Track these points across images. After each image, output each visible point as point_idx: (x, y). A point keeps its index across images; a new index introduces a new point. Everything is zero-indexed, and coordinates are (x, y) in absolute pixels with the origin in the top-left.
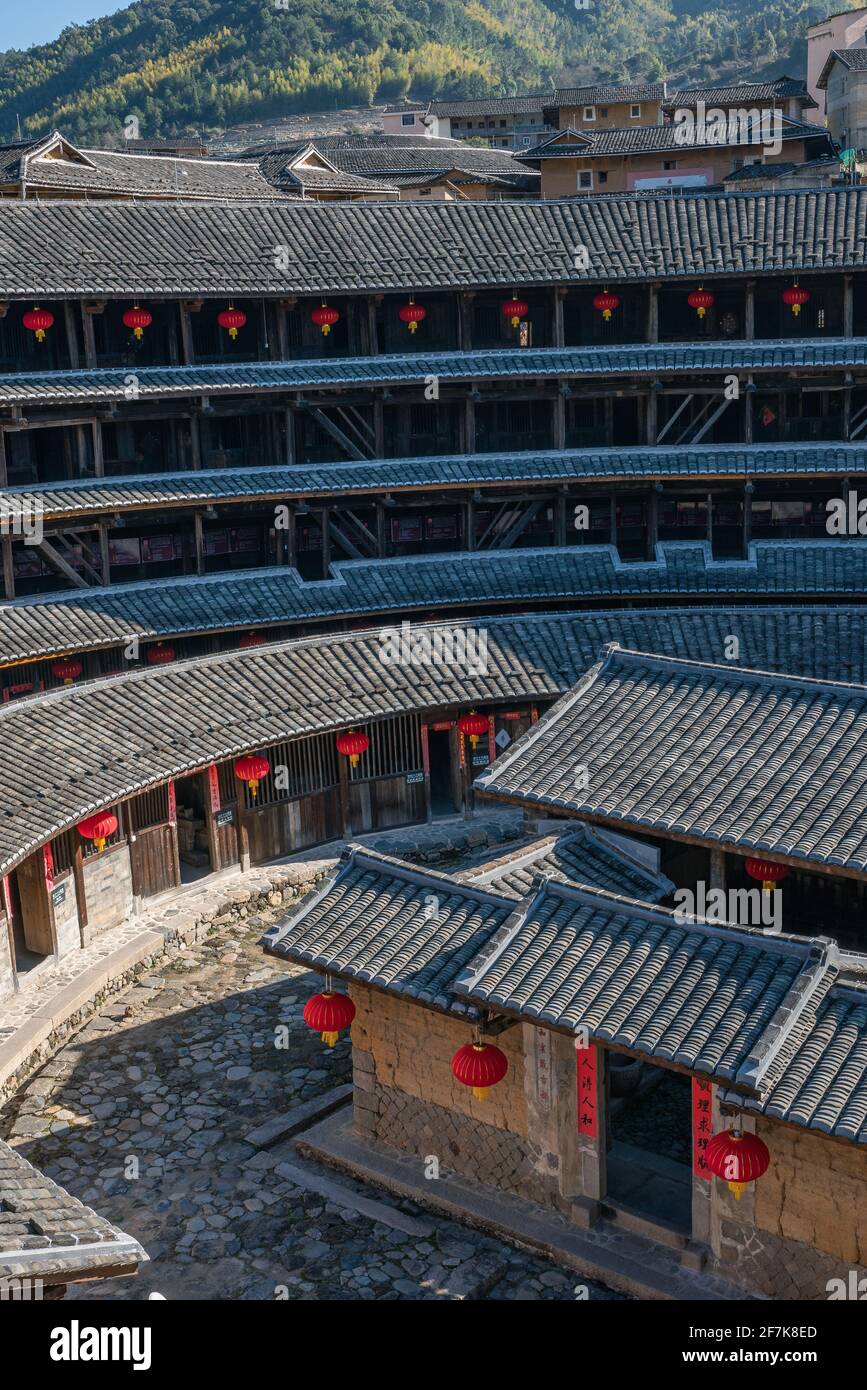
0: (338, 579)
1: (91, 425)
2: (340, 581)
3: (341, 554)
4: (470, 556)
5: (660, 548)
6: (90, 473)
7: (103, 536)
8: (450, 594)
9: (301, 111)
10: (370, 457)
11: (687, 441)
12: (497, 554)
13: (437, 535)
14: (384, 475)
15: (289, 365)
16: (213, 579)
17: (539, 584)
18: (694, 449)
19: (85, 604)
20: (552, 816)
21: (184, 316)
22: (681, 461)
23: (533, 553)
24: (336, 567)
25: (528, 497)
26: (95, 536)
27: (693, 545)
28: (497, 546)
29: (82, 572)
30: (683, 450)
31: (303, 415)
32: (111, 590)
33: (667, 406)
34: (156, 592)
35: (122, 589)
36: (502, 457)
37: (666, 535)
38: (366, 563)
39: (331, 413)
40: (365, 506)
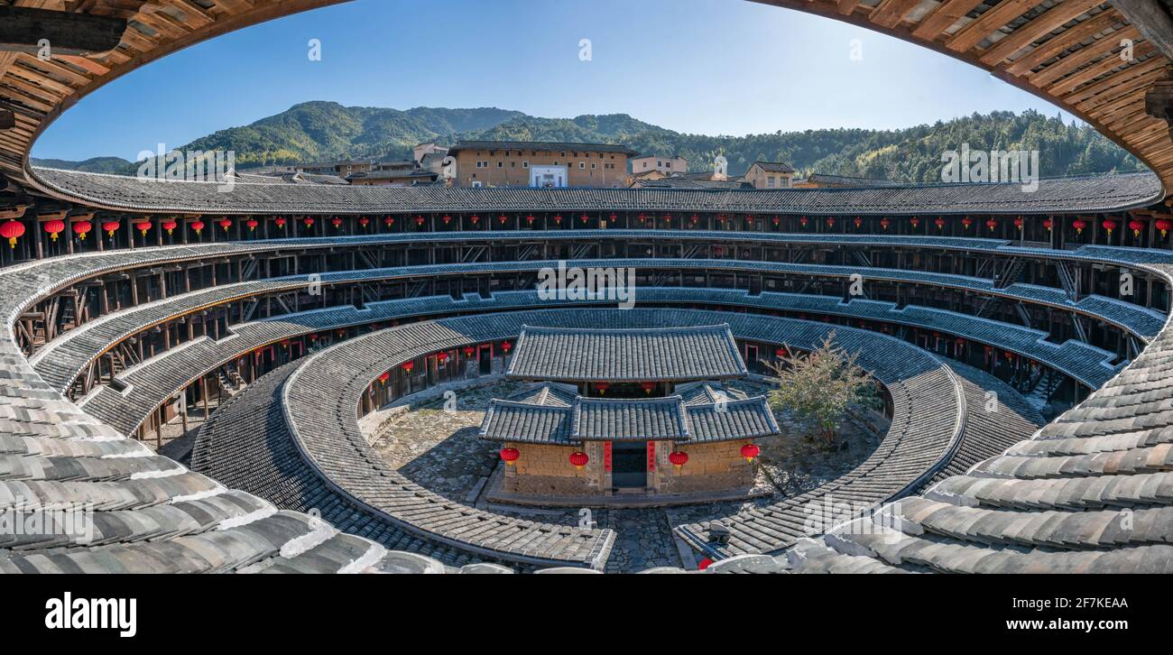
0: (368, 308)
1: (293, 258)
2: (369, 310)
3: (367, 301)
4: (406, 300)
5: (464, 295)
6: (292, 273)
7: (296, 295)
8: (405, 312)
9: (243, 168)
10: (376, 267)
11: (471, 262)
12: (415, 299)
13: (389, 293)
14: (383, 273)
15: (354, 237)
16: (329, 310)
17: (431, 308)
18: (474, 264)
19: (288, 320)
20: (536, 381)
21: (323, 220)
22: (471, 268)
23: (426, 298)
24: (366, 305)
25: (423, 280)
26: (293, 295)
27: (474, 294)
28: (414, 296)
29: (290, 308)
30: (470, 264)
31: (357, 254)
32: (298, 314)
33: (465, 250)
34: (313, 315)
35: (302, 314)
36: (420, 267)
37: (465, 291)
38: (375, 303)
39: (365, 253)
40: (373, 284)
